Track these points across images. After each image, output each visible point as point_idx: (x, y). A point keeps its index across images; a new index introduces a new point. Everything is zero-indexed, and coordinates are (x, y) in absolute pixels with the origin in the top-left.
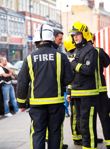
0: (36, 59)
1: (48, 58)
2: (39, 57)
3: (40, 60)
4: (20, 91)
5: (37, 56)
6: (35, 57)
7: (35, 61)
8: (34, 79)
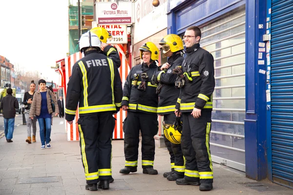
0: (90, 65)
1: (101, 63)
2: (92, 62)
3: (94, 65)
4: (71, 102)
5: (90, 61)
6: (87, 62)
7: (89, 66)
8: (87, 86)
